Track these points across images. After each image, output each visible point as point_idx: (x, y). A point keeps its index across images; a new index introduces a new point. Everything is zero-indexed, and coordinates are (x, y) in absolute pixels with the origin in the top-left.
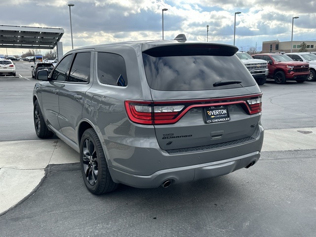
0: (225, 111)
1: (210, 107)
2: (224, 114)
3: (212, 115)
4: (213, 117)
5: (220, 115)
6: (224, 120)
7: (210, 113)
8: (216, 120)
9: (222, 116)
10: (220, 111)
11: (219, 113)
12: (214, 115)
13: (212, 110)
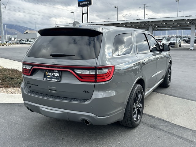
0: (58, 75)
1: (48, 70)
2: (57, 76)
3: (48, 76)
4: (49, 77)
5: (54, 76)
6: (55, 80)
7: (47, 74)
8: (50, 79)
9: (55, 77)
10: (54, 73)
11: (53, 75)
12: (50, 76)
13: (49, 72)
